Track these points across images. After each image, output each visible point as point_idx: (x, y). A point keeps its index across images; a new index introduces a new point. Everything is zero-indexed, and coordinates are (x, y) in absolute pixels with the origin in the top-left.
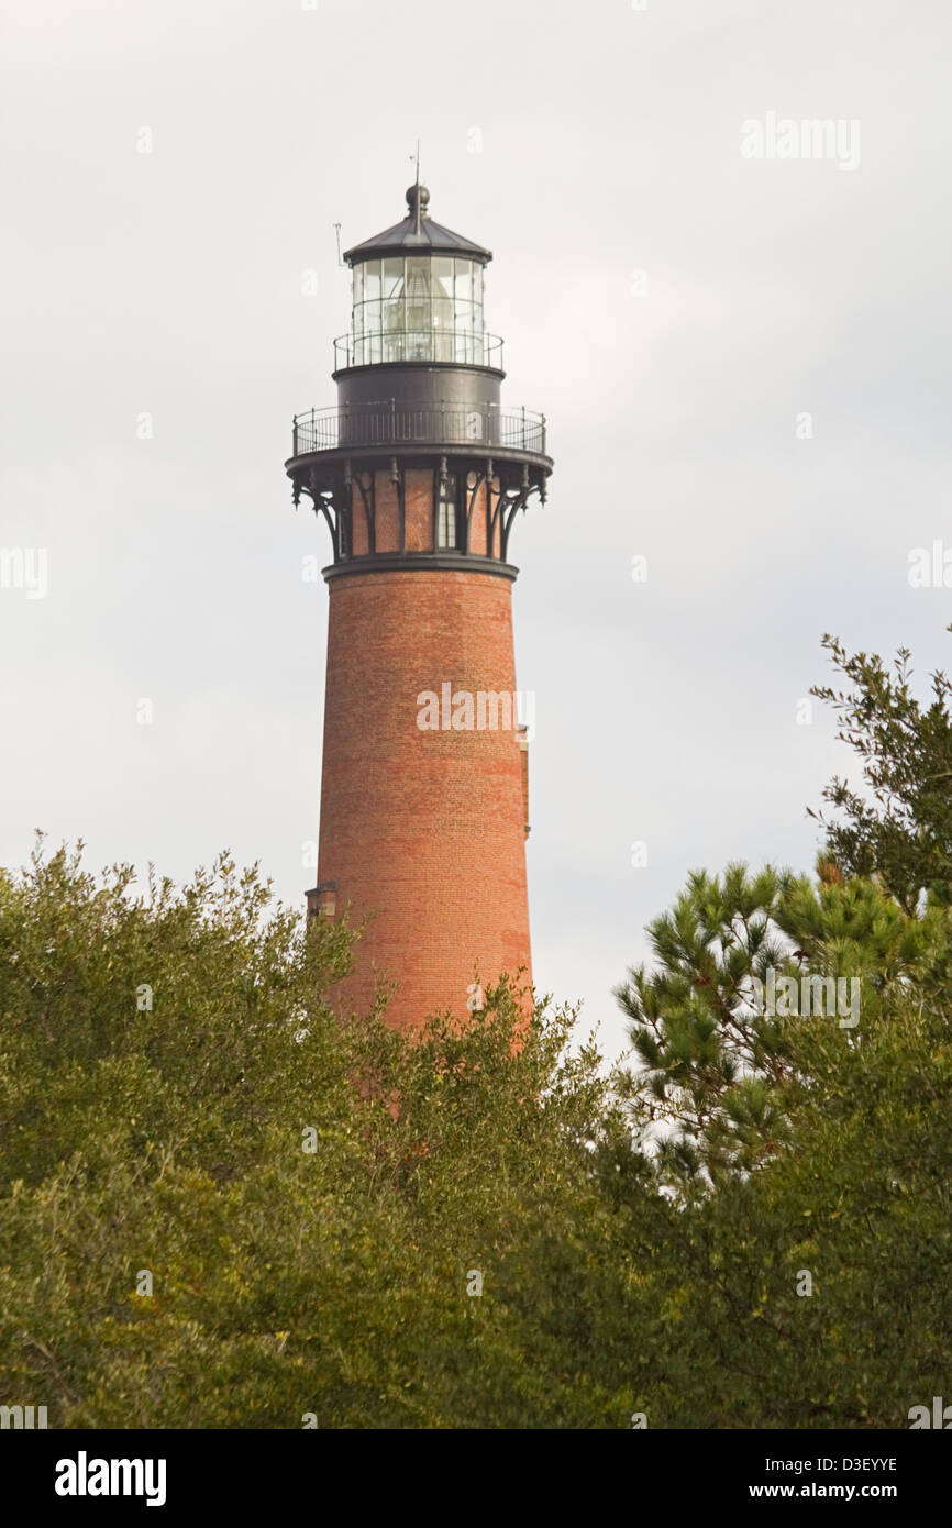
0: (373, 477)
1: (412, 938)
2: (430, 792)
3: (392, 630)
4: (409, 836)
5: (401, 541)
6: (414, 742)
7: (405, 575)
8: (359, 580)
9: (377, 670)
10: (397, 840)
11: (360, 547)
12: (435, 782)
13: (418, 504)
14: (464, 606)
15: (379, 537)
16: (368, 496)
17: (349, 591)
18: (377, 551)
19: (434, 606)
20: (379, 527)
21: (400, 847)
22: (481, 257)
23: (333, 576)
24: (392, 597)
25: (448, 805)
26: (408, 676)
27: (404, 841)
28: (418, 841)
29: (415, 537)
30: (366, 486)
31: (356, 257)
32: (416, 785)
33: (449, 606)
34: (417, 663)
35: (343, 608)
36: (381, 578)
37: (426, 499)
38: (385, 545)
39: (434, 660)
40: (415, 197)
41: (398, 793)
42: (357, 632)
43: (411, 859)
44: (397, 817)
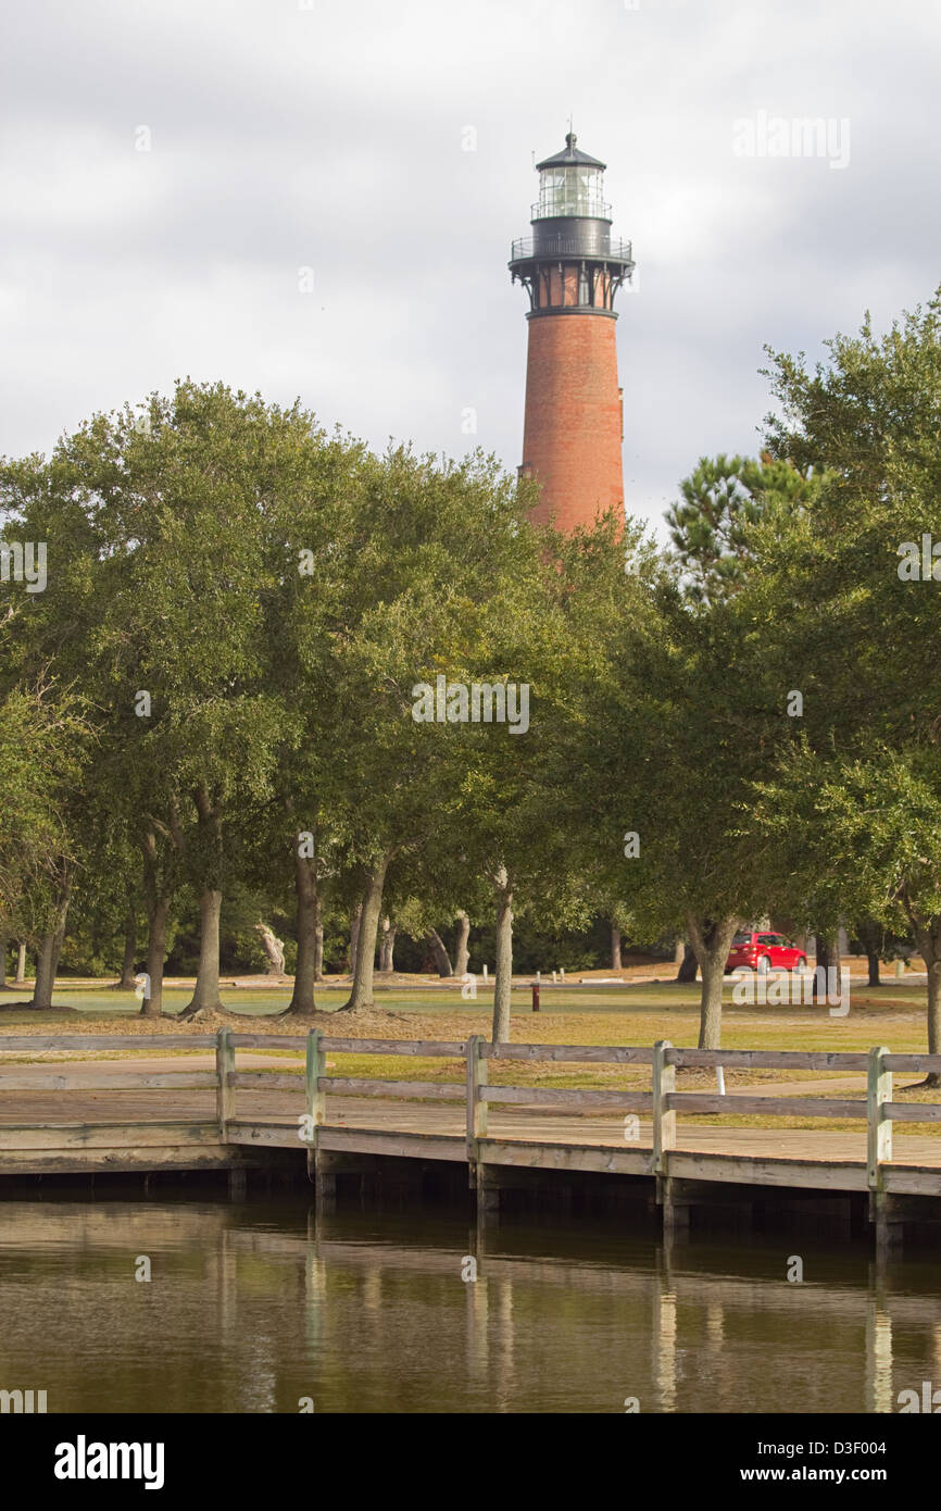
0: (549, 270)
1: (567, 489)
2: (576, 420)
3: (558, 343)
4: (566, 440)
5: (562, 300)
6: (568, 396)
7: (564, 317)
8: (542, 319)
9: (551, 362)
10: (560, 442)
11: (543, 304)
12: (579, 415)
13: (571, 283)
14: (593, 331)
15: (553, 299)
16: (547, 279)
17: (538, 324)
18: (551, 305)
19: (578, 331)
20: (552, 294)
21: (562, 446)
22: (602, 167)
23: (531, 317)
24: (558, 327)
25: (585, 426)
26: (565, 365)
27: (564, 443)
28: (570, 443)
29: (569, 300)
30: (546, 275)
31: (542, 167)
32: (570, 416)
33: (585, 331)
34: (570, 359)
35: (535, 332)
36: (552, 318)
37: (574, 281)
38: (555, 302)
39: (578, 357)
40: (569, 139)
41: (561, 420)
42: (541, 342)
43: (566, 451)
44: (561, 431)
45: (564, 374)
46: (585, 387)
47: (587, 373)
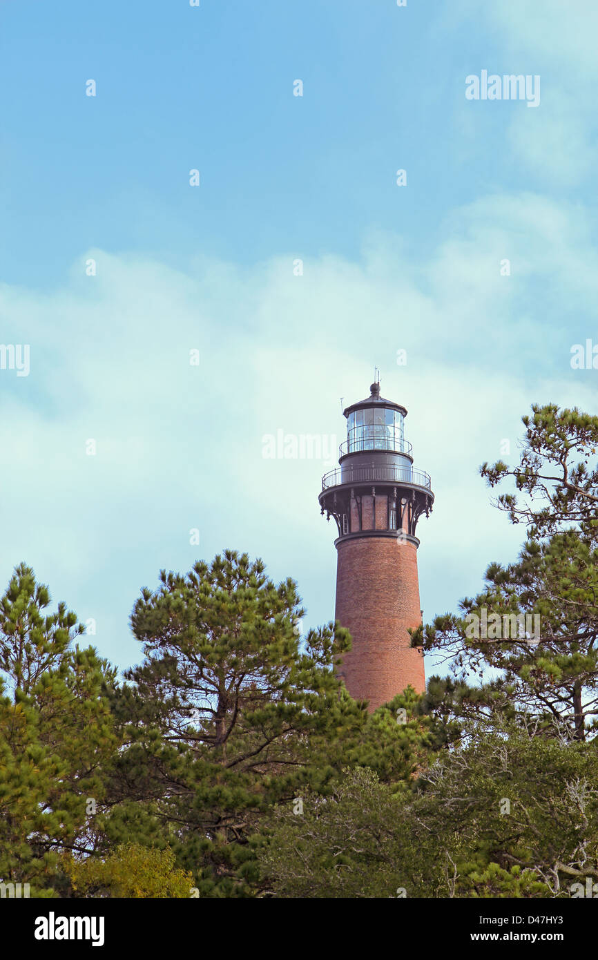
0: (361, 498)
1: (382, 696)
2: (389, 632)
3: (371, 562)
4: (379, 651)
5: (374, 525)
6: (380, 610)
7: (376, 539)
8: (355, 541)
9: (364, 579)
10: (374, 653)
11: (355, 528)
12: (390, 628)
13: (381, 511)
14: (401, 554)
15: (364, 524)
16: (359, 505)
17: (350, 547)
18: (363, 529)
19: (389, 553)
20: (363, 519)
21: (375, 656)
22: (404, 412)
23: (339, 544)
24: (370, 548)
25: (396, 638)
26: (378, 582)
27: (376, 653)
28: (383, 654)
29: (380, 524)
30: (359, 502)
31: (347, 412)
32: (382, 629)
33: (395, 553)
34: (382, 577)
35: (347, 554)
36: (365, 540)
37: (385, 508)
38: (367, 527)
39: (389, 576)
40: (375, 389)
41: (373, 632)
42: (354, 564)
43: (380, 661)
44: (374, 643)
45: (377, 591)
46: (396, 603)
47: (397, 590)
